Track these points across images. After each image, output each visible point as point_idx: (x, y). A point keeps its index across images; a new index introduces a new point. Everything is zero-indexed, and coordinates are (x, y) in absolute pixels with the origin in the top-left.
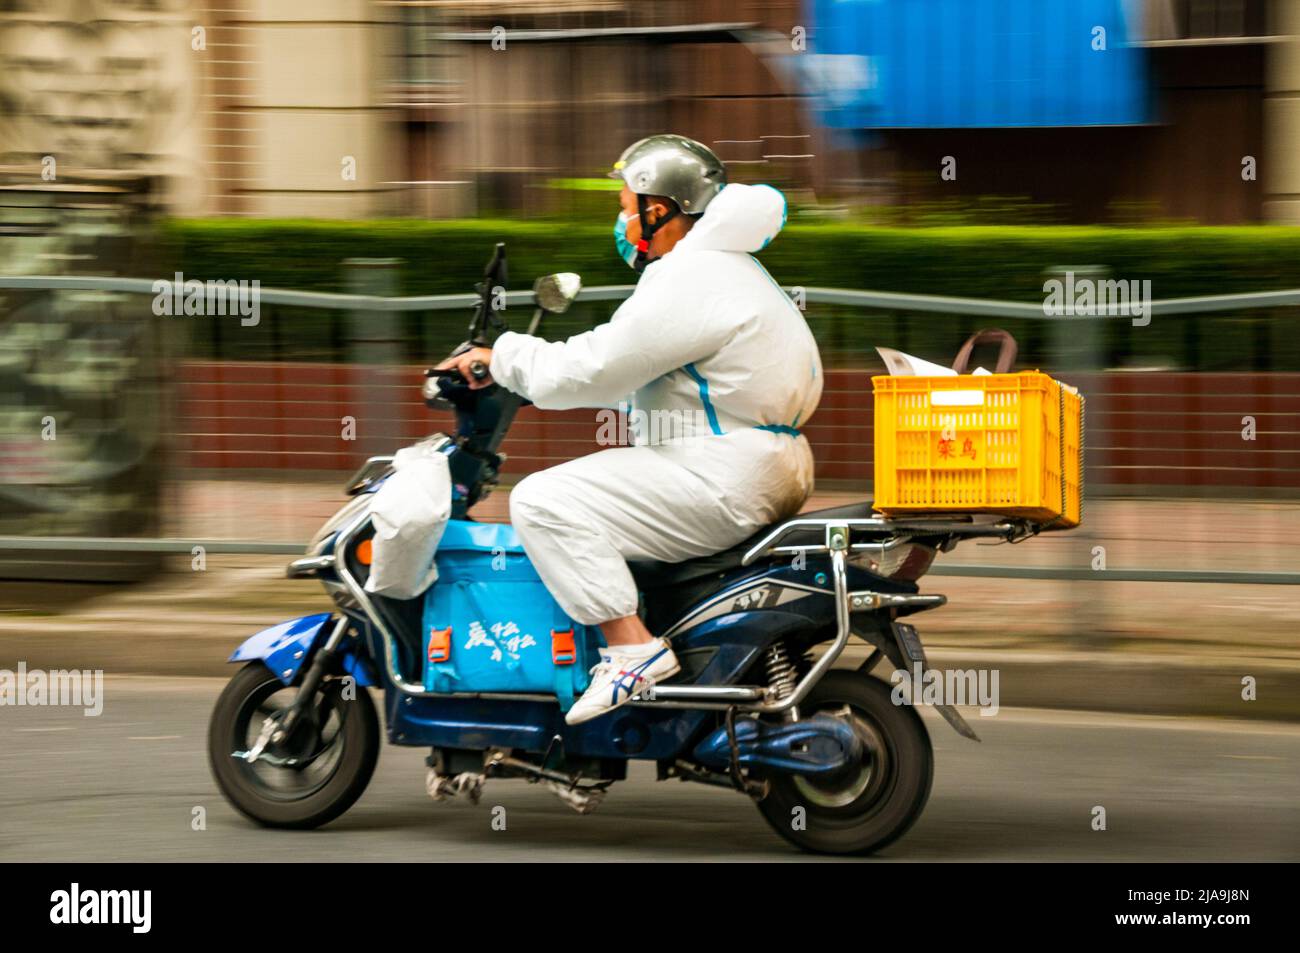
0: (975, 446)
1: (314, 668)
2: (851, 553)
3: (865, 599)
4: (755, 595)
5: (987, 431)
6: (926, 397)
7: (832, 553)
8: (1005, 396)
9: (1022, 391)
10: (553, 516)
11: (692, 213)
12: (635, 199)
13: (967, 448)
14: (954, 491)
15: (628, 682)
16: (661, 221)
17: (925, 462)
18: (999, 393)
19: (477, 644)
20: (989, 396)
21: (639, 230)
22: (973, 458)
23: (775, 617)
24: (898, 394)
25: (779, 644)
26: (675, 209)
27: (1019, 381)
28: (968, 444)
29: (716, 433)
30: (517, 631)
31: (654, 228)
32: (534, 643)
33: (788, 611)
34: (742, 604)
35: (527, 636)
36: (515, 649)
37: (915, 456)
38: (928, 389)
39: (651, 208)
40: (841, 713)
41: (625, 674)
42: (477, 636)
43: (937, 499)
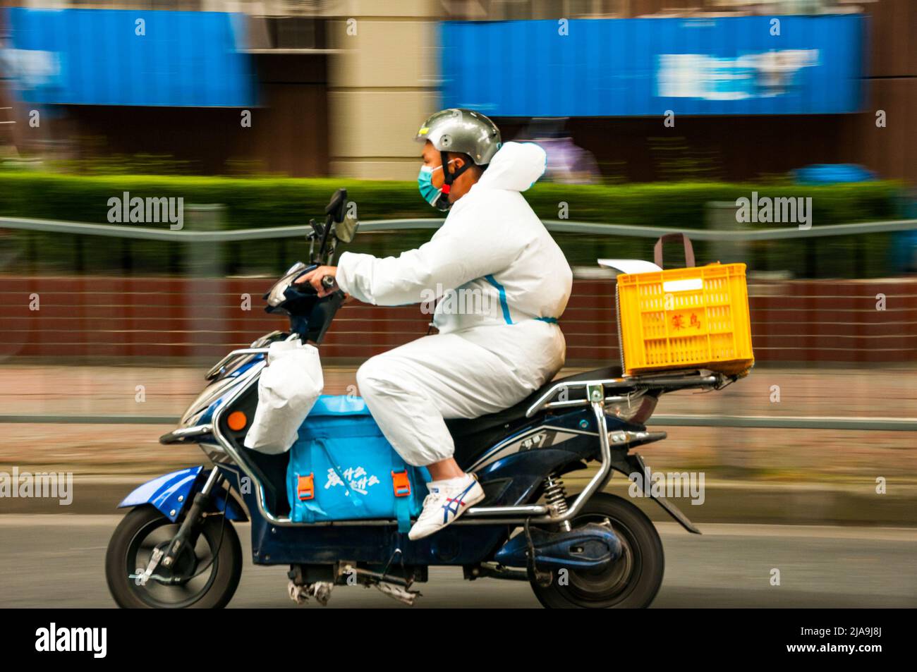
0: (699, 318)
1: (194, 507)
2: (607, 404)
3: (621, 436)
4: (536, 439)
5: (708, 307)
6: (659, 286)
7: (592, 404)
8: (718, 282)
9: (731, 277)
10: (396, 387)
11: (481, 164)
12: (439, 155)
13: (693, 321)
14: (687, 353)
15: (453, 506)
16: (459, 171)
17: (664, 333)
18: (712, 279)
19: (334, 484)
20: (706, 283)
21: (442, 177)
22: (699, 328)
23: (552, 454)
24: (640, 285)
25: (553, 474)
26: (469, 161)
27: (727, 270)
28: (694, 318)
29: (508, 323)
30: (365, 473)
31: (455, 176)
32: (378, 482)
33: (561, 449)
34: (527, 446)
35: (372, 476)
36: (364, 487)
37: (656, 329)
38: (662, 281)
39: (452, 161)
40: (604, 523)
41: (450, 501)
42: (333, 479)
43: (675, 360)
